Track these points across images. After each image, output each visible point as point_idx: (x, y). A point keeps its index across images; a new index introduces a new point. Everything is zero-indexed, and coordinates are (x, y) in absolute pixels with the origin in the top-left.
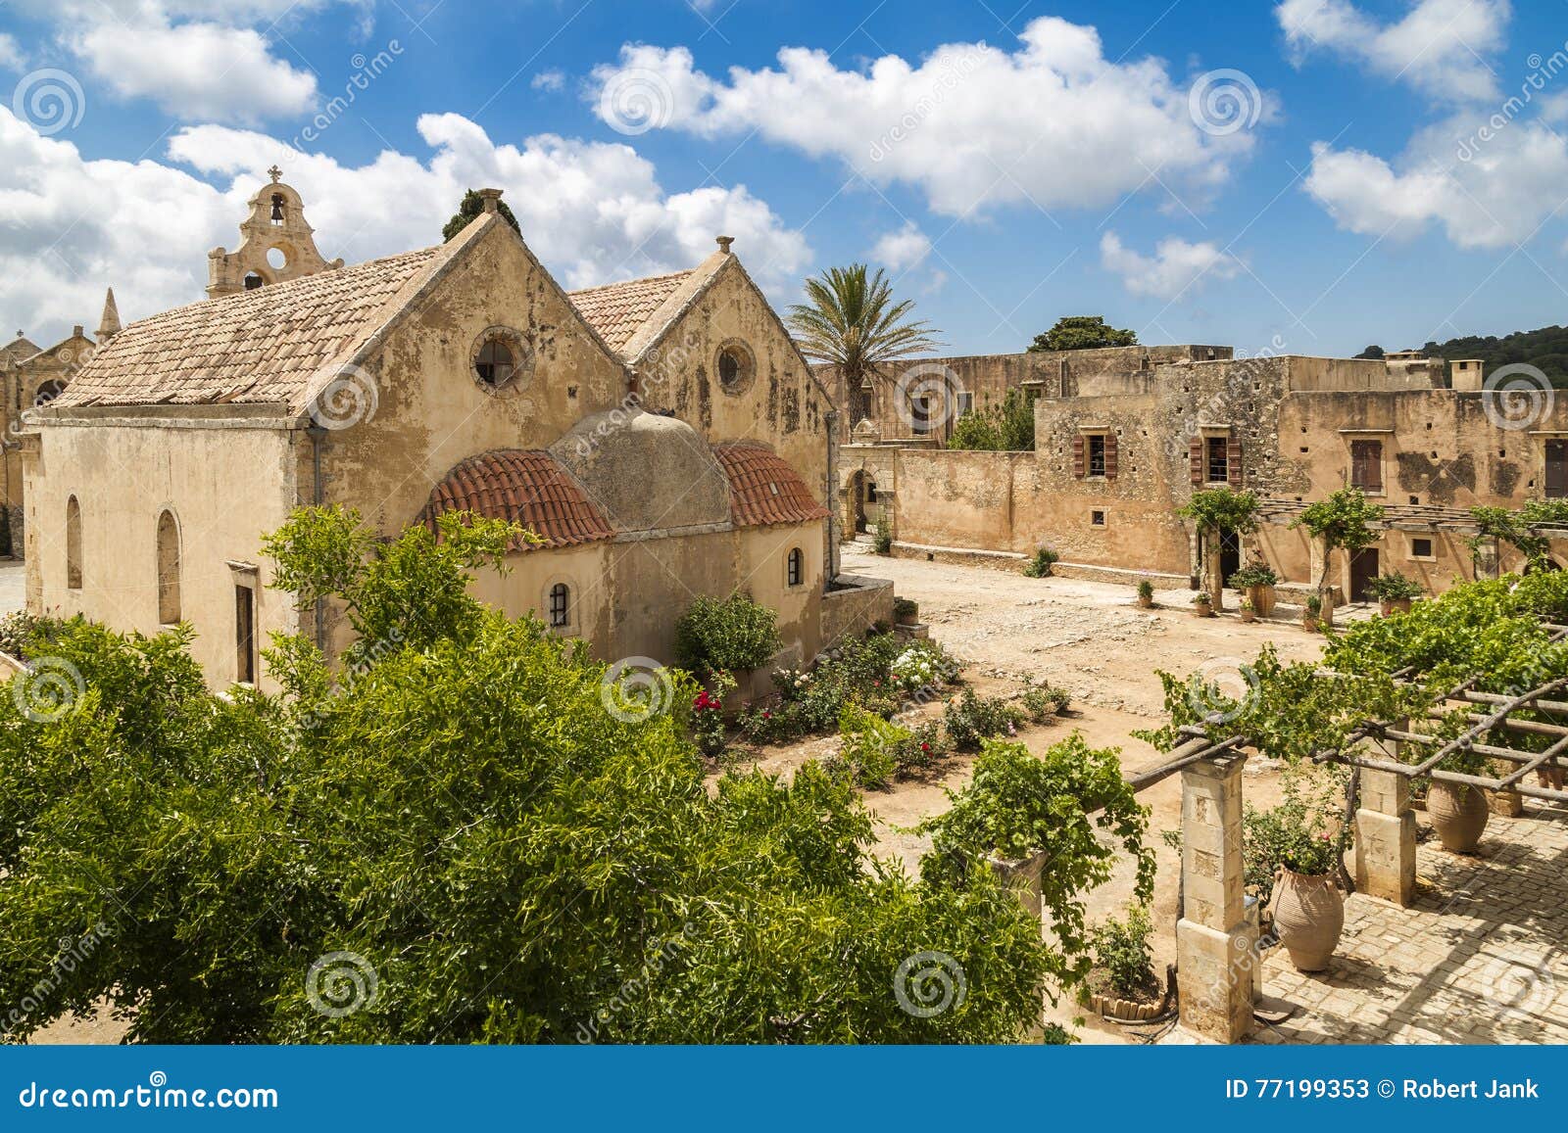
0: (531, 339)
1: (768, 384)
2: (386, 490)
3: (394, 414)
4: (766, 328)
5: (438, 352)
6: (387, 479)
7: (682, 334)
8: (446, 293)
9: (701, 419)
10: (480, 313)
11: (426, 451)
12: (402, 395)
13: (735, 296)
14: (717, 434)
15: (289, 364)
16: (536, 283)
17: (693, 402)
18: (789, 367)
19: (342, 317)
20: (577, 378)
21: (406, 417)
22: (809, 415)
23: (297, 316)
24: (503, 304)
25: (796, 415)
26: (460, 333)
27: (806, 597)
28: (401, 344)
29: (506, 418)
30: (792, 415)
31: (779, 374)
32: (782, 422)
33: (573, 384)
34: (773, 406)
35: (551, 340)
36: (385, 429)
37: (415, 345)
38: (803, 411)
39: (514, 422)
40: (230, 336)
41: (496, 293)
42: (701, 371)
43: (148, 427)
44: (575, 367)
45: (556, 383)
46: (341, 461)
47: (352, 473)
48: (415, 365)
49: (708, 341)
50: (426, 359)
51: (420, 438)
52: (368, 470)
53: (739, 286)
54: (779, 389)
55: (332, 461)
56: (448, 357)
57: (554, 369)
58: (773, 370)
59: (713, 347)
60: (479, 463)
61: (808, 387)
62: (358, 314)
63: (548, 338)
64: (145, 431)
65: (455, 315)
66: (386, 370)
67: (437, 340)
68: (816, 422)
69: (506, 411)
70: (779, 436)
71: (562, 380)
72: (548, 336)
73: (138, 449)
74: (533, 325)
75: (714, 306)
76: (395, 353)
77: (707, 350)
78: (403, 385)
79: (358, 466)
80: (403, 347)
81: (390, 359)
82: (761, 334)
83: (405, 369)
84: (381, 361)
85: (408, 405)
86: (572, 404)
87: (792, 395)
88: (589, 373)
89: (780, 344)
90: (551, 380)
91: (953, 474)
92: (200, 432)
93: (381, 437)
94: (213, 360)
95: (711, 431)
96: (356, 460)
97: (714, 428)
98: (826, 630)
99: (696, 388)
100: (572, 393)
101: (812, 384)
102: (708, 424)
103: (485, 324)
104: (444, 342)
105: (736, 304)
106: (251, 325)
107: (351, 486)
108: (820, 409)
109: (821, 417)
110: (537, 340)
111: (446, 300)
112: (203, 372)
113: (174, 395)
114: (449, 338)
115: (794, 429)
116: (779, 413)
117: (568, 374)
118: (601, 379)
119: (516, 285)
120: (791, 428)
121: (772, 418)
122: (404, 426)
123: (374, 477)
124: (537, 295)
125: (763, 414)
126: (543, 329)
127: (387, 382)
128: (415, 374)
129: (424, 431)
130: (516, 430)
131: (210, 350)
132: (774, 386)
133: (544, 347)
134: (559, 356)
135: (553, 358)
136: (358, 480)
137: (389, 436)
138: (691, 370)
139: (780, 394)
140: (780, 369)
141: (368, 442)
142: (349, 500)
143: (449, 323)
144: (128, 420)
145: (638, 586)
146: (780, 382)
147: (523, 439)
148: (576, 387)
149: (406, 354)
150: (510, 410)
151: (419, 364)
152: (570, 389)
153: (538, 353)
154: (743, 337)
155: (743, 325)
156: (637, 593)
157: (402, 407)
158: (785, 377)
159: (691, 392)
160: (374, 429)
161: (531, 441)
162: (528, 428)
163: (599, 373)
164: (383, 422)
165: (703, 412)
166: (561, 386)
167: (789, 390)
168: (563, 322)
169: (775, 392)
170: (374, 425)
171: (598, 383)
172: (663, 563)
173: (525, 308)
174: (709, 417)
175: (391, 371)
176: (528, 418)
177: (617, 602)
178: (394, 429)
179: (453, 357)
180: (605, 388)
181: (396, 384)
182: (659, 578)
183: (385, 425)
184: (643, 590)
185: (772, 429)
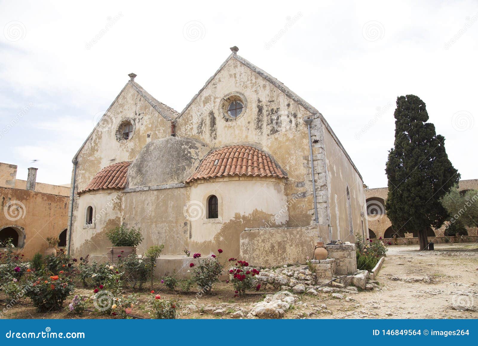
0: (134, 120)
3: (94, 154)
4: (254, 81)
5: (107, 132)
6: (90, 175)
7: (201, 99)
9: (211, 136)
10: (120, 115)
12: (96, 148)
13: (233, 72)
14: (220, 142)
16: (139, 99)
17: (207, 129)
21: (97, 155)
22: (291, 121)
25: (279, 123)
27: (219, 227)
28: (98, 132)
29: (125, 150)
30: (276, 123)
31: (264, 103)
32: (266, 129)
33: (149, 133)
34: (259, 121)
38: (284, 120)
39: (127, 151)
42: (212, 113)
44: (150, 126)
45: (143, 134)
46: (81, 170)
47: (83, 174)
50: (103, 135)
51: (99, 161)
52: (85, 172)
54: (264, 112)
55: (79, 170)
57: (143, 128)
58: (259, 101)
59: (218, 100)
61: (288, 105)
66: (93, 141)
68: (297, 125)
70: (265, 136)
71: (145, 132)
72: (141, 117)
74: (136, 114)
75: (220, 81)
76: (96, 135)
77: (215, 102)
78: (97, 144)
79: (84, 172)
81: (94, 137)
83: (98, 139)
84: (92, 139)
85: (97, 151)
86: (149, 140)
87: (275, 112)
88: (156, 127)
89: (264, 86)
90: (141, 133)
95: (217, 141)
96: (83, 170)
97: (219, 139)
98: (245, 252)
99: (208, 121)
100: (149, 136)
101: (292, 102)
102: (215, 138)
108: (299, 115)
109: (301, 121)
110: (137, 119)
115: (277, 131)
116: (265, 124)
117: (148, 129)
119: (132, 102)
120: (274, 131)
121: (259, 128)
122: (95, 158)
123: (87, 175)
125: (253, 126)
126: (139, 115)
127: (93, 145)
128: (100, 141)
129: (101, 158)
130: (128, 154)
132: (260, 109)
133: (140, 121)
134: (145, 123)
135: (142, 124)
136: (83, 176)
137: (91, 161)
140: (264, 99)
141: (87, 164)
142: (81, 182)
145: (134, 213)
146: (265, 107)
147: (130, 157)
148: (151, 133)
149: (98, 135)
150: (126, 147)
151: (101, 137)
152: (148, 135)
153: (137, 124)
154: (238, 90)
155: (238, 84)
156: (133, 216)
157: (96, 152)
158: (269, 104)
159: (205, 125)
160: (88, 160)
161: (132, 158)
162: (132, 153)
163: (160, 126)
164: (91, 157)
165: (212, 133)
166: (145, 134)
167: (272, 110)
168: (147, 110)
169: (261, 113)
170: (88, 158)
171: (160, 130)
172: (146, 202)
173: (134, 110)
174: (216, 134)
175: (94, 141)
176: (132, 149)
177: (124, 219)
178: (93, 159)
179: (111, 132)
180: (162, 131)
181: (95, 145)
182: (143, 210)
183: (92, 158)
184: (136, 215)
185: (260, 134)
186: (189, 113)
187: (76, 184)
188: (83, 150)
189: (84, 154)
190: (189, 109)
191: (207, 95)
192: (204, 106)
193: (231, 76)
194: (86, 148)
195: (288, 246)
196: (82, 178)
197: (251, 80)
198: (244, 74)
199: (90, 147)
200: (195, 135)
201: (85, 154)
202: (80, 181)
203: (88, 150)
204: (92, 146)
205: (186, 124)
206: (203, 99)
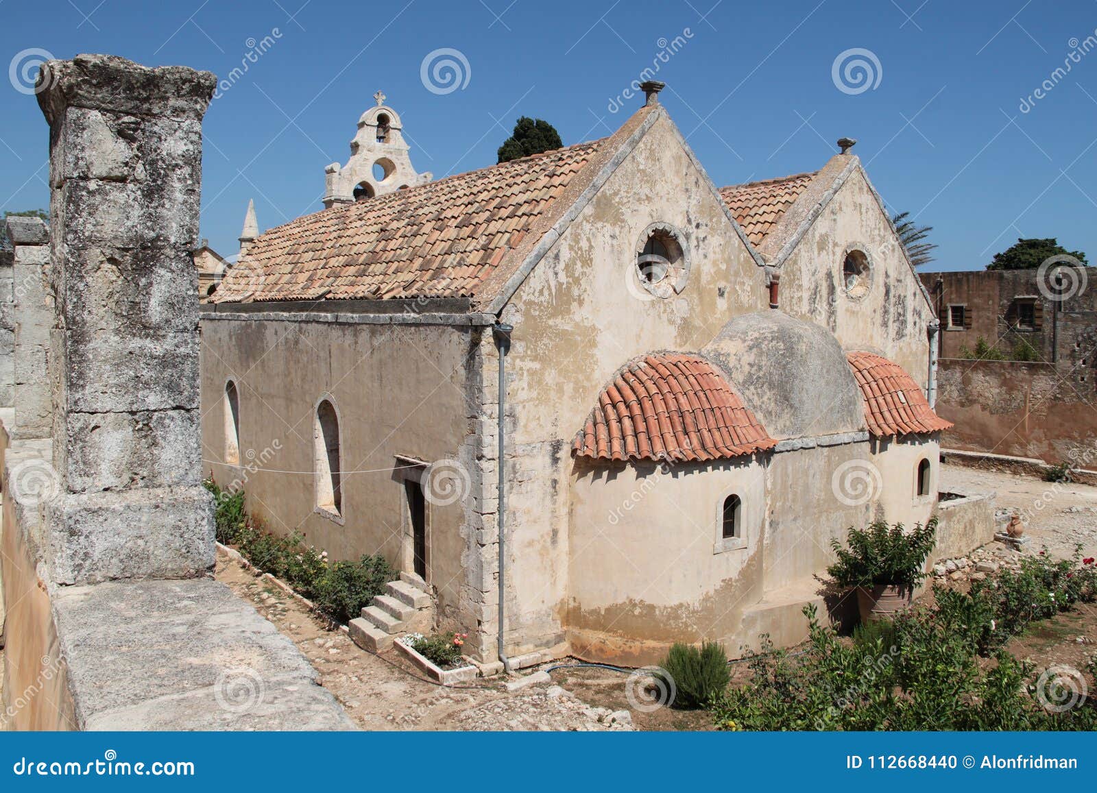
0: (687, 236)
1: (883, 290)
2: (560, 389)
3: (568, 311)
4: (882, 233)
5: (608, 248)
6: (562, 380)
8: (616, 187)
9: (828, 323)
10: (645, 208)
11: (596, 351)
12: (576, 292)
14: (840, 339)
15: (450, 259)
16: (693, 179)
17: (822, 307)
18: (900, 273)
19: (504, 213)
20: (726, 278)
21: (580, 314)
22: (914, 323)
23: (449, 214)
24: (665, 199)
25: (904, 323)
26: (627, 228)
28: (576, 238)
29: (664, 317)
30: (901, 320)
31: (892, 281)
32: (893, 327)
33: (722, 284)
34: (886, 312)
35: (705, 238)
36: (561, 327)
37: (588, 240)
38: (910, 318)
39: (671, 322)
40: (374, 237)
41: (658, 187)
42: (829, 276)
43: (307, 322)
44: (724, 267)
45: (709, 283)
46: (522, 359)
47: (532, 373)
48: (587, 262)
49: (835, 245)
50: (597, 255)
51: (590, 336)
52: (543, 369)
53: (861, 189)
54: (891, 295)
55: (514, 359)
56: (617, 252)
57: (707, 269)
58: (887, 276)
59: (839, 251)
60: (643, 365)
61: (915, 294)
62: (526, 208)
63: (702, 236)
64: (303, 325)
65: (624, 209)
66: (562, 266)
67: (607, 236)
69: (665, 311)
70: (890, 343)
71: (713, 280)
72: (701, 233)
73: (297, 342)
74: (689, 221)
75: (841, 209)
76: (571, 248)
77: (834, 253)
78: (577, 281)
79: (536, 365)
80: (577, 242)
81: (566, 255)
82: (878, 238)
83: (579, 264)
84: (557, 257)
85: (581, 303)
86: (722, 304)
87: (901, 301)
88: (737, 274)
90: (704, 279)
91: (966, 382)
92: (365, 327)
93: (557, 335)
94: (362, 259)
95: (836, 335)
96: (535, 358)
97: (839, 332)
99: (824, 291)
100: (721, 294)
102: (834, 329)
103: (649, 220)
104: (613, 237)
105: (858, 207)
106: (395, 225)
107: (530, 386)
108: (923, 317)
110: (693, 237)
111: (616, 194)
112: (352, 270)
113: (330, 292)
114: (618, 233)
115: (903, 336)
116: (890, 323)
117: (718, 274)
118: (746, 279)
119: (677, 181)
120: (900, 335)
121: (885, 324)
122: (577, 325)
123: (550, 377)
124: (694, 189)
125: (878, 319)
126: (698, 226)
127: (563, 277)
128: (588, 270)
129: (594, 328)
130: (673, 331)
131: (355, 249)
132: (887, 292)
133: (698, 246)
134: (711, 256)
135: (705, 256)
136: (536, 379)
137: (563, 335)
138: (822, 274)
139: (892, 300)
140: (892, 274)
141: (546, 341)
143: (618, 219)
144: (286, 314)
145: (790, 496)
146: (892, 288)
147: (678, 341)
148: (725, 288)
149: (580, 249)
150: (669, 310)
151: (591, 260)
152: (720, 289)
153: (693, 251)
154: (864, 241)
155: (864, 230)
156: (788, 504)
157: (575, 304)
158: (896, 284)
159: (821, 296)
160: (551, 327)
161: (685, 343)
162: (683, 329)
163: (745, 274)
164: (559, 320)
165: (830, 317)
166: (712, 286)
167: (899, 296)
168: (714, 220)
169: (888, 298)
170: (551, 322)
171: (744, 283)
172: (811, 472)
173: (683, 205)
174: (835, 322)
175: (567, 266)
176: (684, 319)
177: (772, 513)
178: (568, 327)
179: (620, 253)
180: (749, 289)
181: (571, 280)
182: (807, 488)
183: (560, 323)
184: (793, 501)
185: (885, 336)
186: (795, 262)
187: (506, 406)
188: (525, 288)
189: (529, 304)
190: (796, 250)
191: (823, 232)
192: (819, 254)
193: (855, 205)
194: (535, 282)
195: (976, 524)
196: (529, 384)
197: (879, 229)
198: (870, 212)
199: (553, 283)
200: (805, 315)
201: (535, 303)
202: (523, 395)
203: (546, 292)
204: (561, 284)
205: (791, 286)
206: (817, 238)
